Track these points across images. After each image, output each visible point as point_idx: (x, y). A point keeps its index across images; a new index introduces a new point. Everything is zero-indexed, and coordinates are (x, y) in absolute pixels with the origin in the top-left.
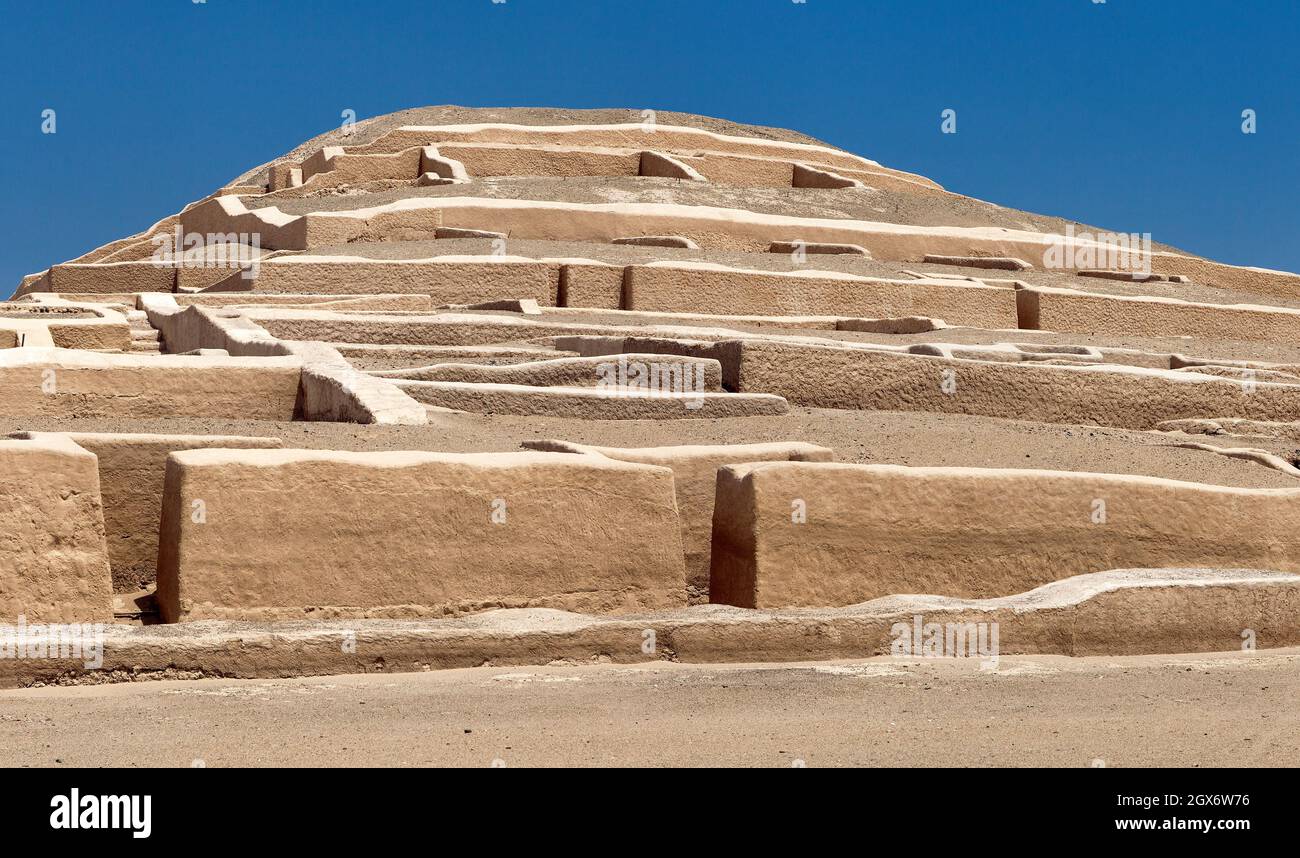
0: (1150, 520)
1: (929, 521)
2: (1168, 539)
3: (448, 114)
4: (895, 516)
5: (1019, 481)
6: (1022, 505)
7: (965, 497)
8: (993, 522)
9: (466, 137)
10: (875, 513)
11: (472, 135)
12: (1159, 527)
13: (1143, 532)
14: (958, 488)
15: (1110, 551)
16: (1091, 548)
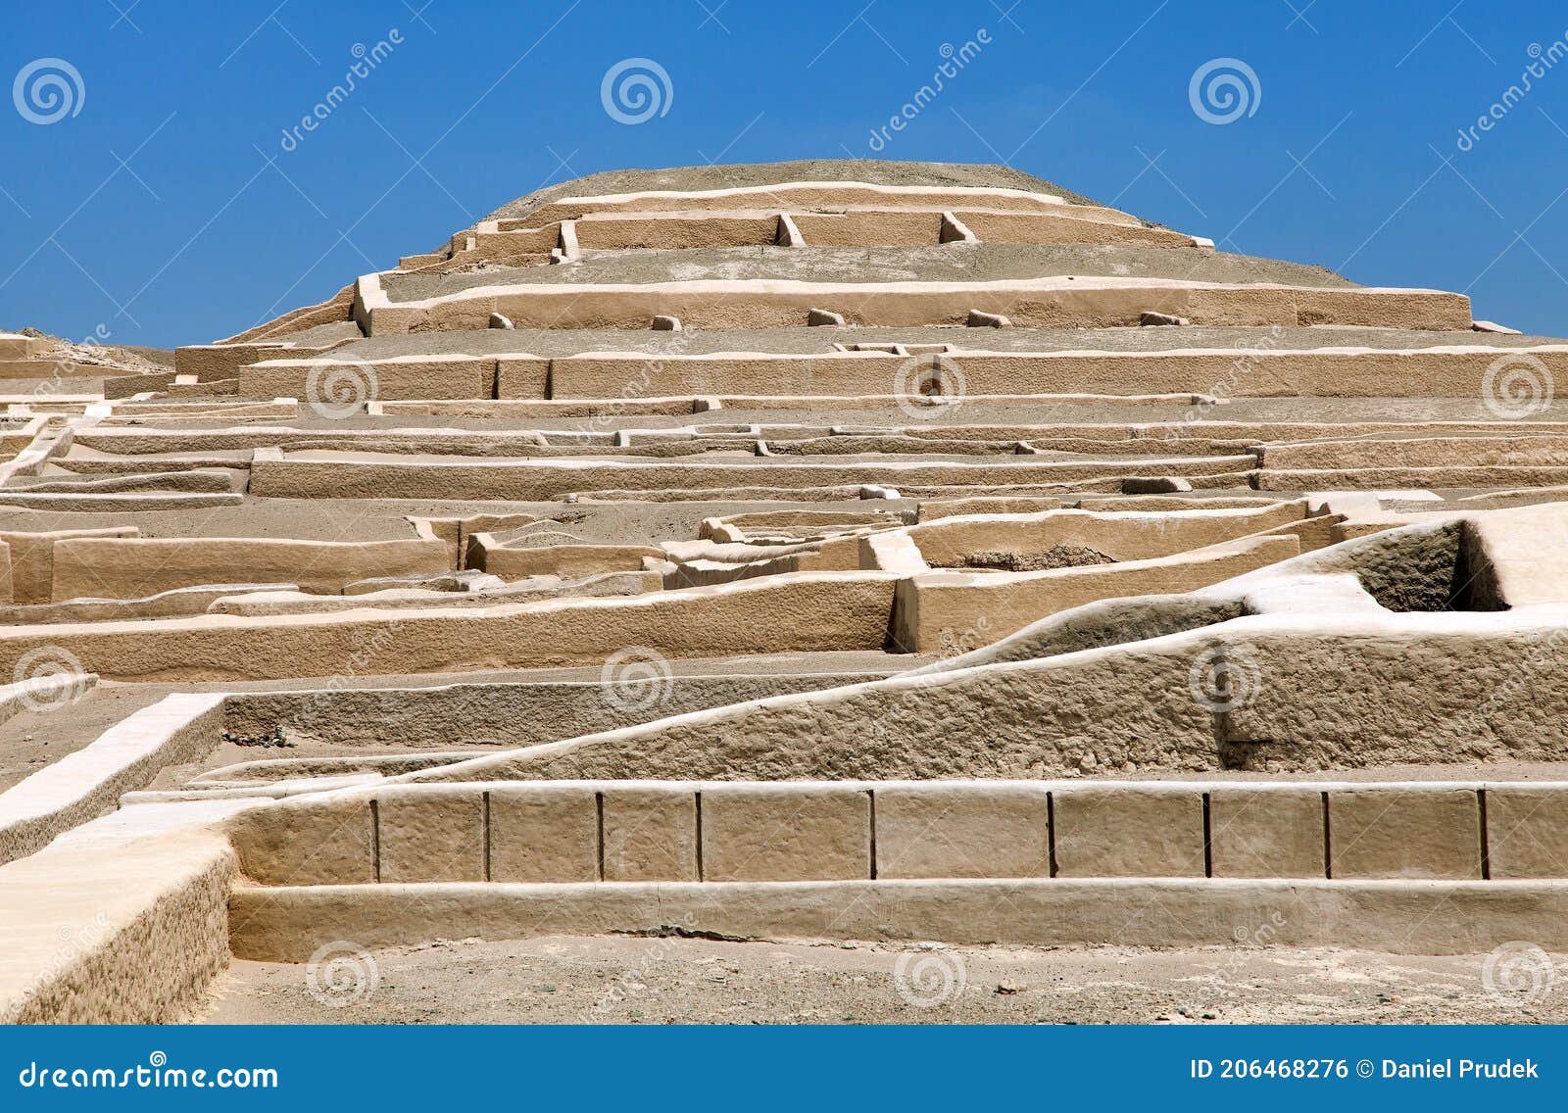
0: (274, 560)
1: (145, 564)
2: (285, 570)
3: (622, 181)
4: (127, 563)
5: (197, 544)
6: (199, 556)
7: (165, 552)
8: (182, 564)
9: (619, 208)
10: (116, 562)
11: (625, 205)
12: (280, 563)
13: (270, 567)
14: (162, 548)
15: (250, 577)
16: (239, 575)
